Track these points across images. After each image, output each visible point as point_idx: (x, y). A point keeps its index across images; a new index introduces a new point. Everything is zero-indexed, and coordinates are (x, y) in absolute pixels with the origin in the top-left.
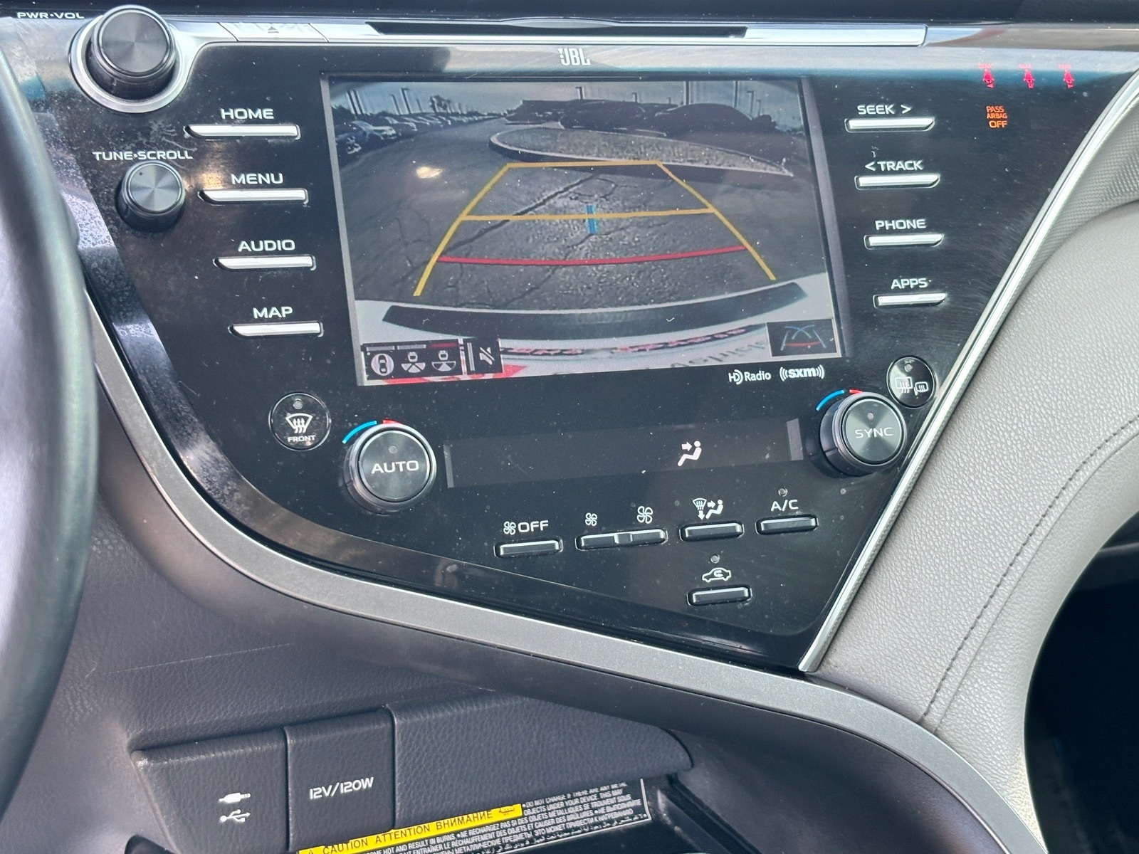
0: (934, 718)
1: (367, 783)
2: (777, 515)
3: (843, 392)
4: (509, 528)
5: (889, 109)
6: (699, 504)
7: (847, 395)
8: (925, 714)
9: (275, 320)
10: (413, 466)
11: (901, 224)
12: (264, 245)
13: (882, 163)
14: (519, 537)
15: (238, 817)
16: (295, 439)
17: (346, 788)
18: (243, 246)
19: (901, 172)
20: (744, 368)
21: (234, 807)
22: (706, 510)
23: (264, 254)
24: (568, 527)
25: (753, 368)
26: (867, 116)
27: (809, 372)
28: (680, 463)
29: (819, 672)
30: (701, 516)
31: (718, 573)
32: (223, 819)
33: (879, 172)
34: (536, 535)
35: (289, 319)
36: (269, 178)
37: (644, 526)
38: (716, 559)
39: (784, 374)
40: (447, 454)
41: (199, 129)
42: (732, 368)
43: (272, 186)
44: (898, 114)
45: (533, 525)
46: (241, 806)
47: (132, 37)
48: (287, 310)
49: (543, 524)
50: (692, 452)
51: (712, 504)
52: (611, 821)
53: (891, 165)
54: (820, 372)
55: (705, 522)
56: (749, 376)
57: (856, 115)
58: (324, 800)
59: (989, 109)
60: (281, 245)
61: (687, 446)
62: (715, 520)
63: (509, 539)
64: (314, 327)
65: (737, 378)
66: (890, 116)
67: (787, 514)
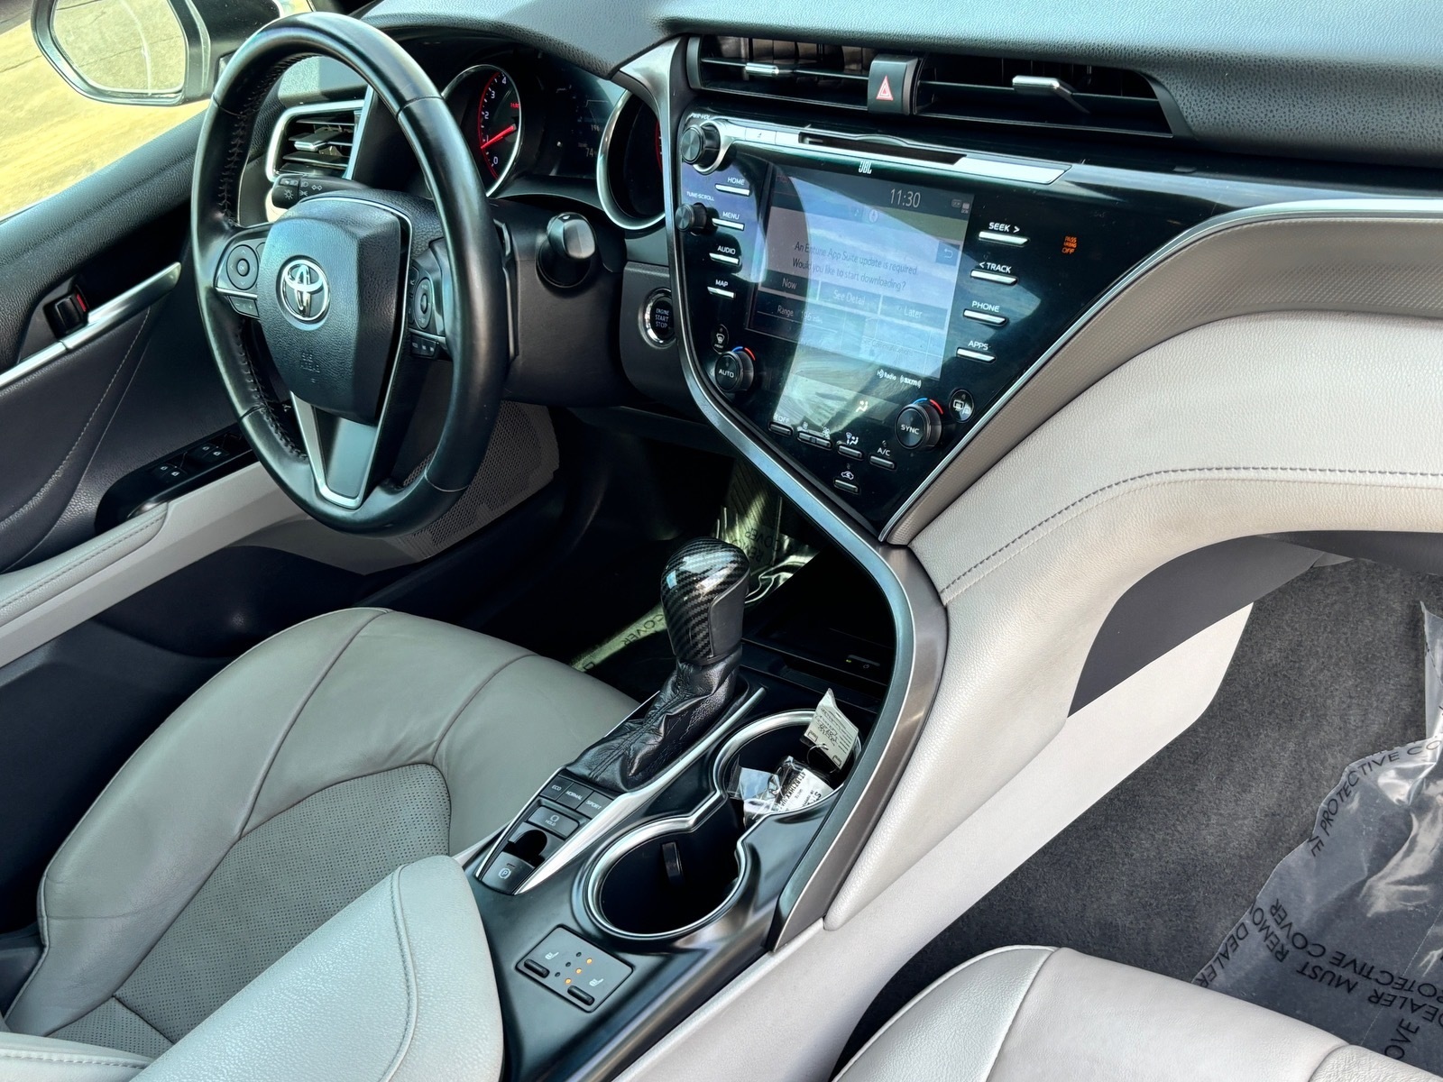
2: (879, 455)
3: (925, 399)
5: (1007, 228)
6: (849, 435)
9: (721, 287)
10: (731, 375)
11: (986, 306)
12: (726, 250)
13: (989, 264)
14: (777, 422)
16: (716, 346)
18: (720, 248)
19: (998, 272)
20: (885, 369)
22: (851, 440)
23: (724, 254)
25: (889, 371)
26: (993, 231)
27: (915, 383)
30: (848, 442)
31: (848, 474)
33: (986, 269)
35: (725, 288)
36: (734, 216)
37: (824, 437)
38: (849, 466)
39: (901, 379)
41: (719, 186)
42: (880, 367)
43: (733, 220)
44: (1011, 233)
48: (726, 283)
50: (863, 406)
51: (853, 438)
53: (993, 266)
54: (919, 384)
55: (849, 446)
56: (886, 375)
57: (987, 229)
59: (1068, 238)
60: (729, 251)
61: (862, 402)
62: (852, 447)
63: (774, 423)
64: (731, 295)
65: (881, 373)
66: (1004, 233)
67: (883, 457)
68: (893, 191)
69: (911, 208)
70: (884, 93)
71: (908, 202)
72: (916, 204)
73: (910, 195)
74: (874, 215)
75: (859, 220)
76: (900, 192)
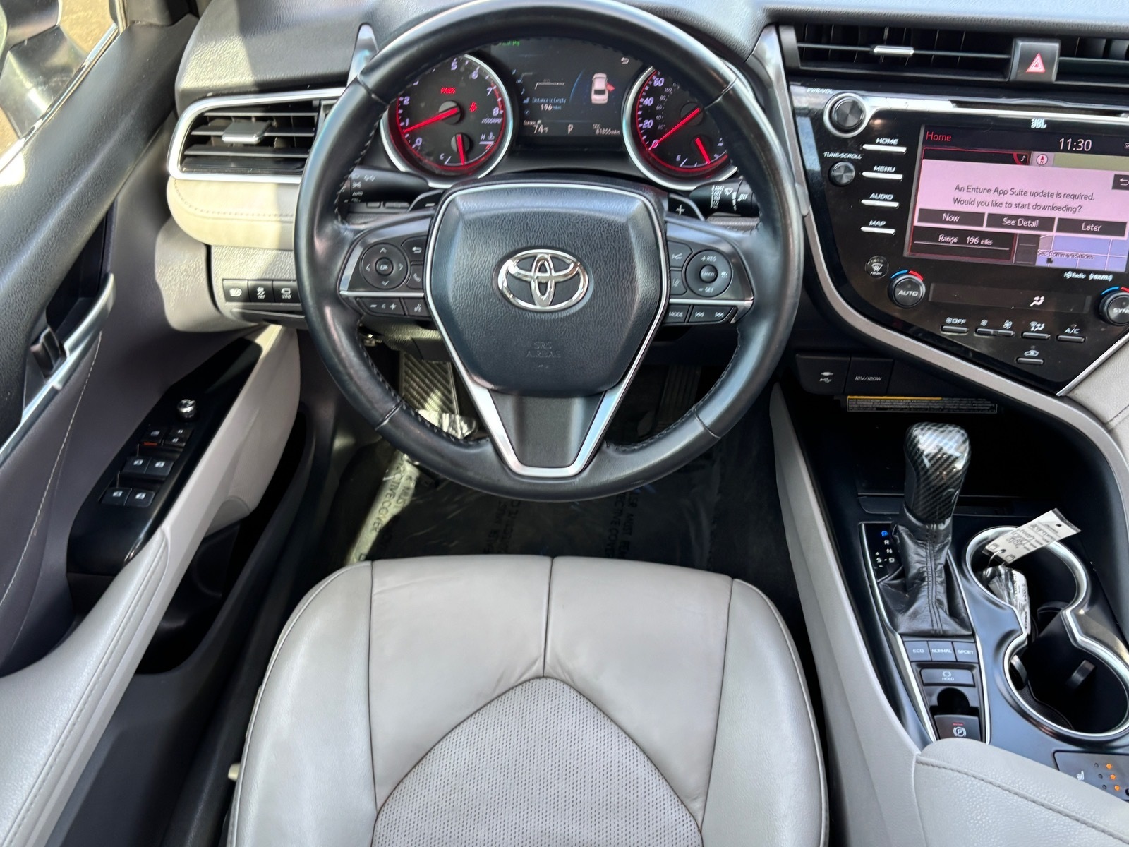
0: (1113, 424)
1: (879, 379)
2: (1067, 334)
3: (1117, 288)
4: (949, 320)
6: (1033, 324)
7: (1119, 290)
8: (1111, 421)
9: (877, 226)
10: (915, 294)
12: (881, 196)
14: (951, 324)
15: (827, 381)
16: (874, 273)
17: (870, 379)
18: (873, 196)
20: (1074, 271)
21: (826, 377)
22: (1036, 327)
23: (879, 200)
24: (973, 325)
25: (1078, 271)
27: (1105, 277)
28: (1032, 305)
29: (1068, 395)
30: (1032, 329)
31: (1032, 353)
32: (821, 380)
34: (959, 325)
35: (883, 227)
36: (889, 169)
37: (1005, 329)
38: (1034, 347)
39: (1091, 277)
40: (932, 288)
41: (867, 147)
42: (1067, 270)
43: (889, 173)
45: (958, 321)
46: (829, 377)
47: (848, 111)
48: (883, 223)
49: (963, 321)
50: (1039, 301)
51: (1039, 325)
52: (979, 410)
54: (1110, 278)
55: (1033, 332)
56: (1075, 276)
58: (860, 381)
60: (887, 197)
61: (1037, 298)
62: (1038, 331)
63: (947, 324)
64: (892, 231)
65: (1069, 275)
67: (1072, 334)
68: (1063, 140)
69: (1083, 152)
70: (1037, 67)
71: (1080, 147)
72: (1087, 148)
73: (1081, 142)
74: (1042, 158)
75: (1026, 162)
76: (1070, 140)
